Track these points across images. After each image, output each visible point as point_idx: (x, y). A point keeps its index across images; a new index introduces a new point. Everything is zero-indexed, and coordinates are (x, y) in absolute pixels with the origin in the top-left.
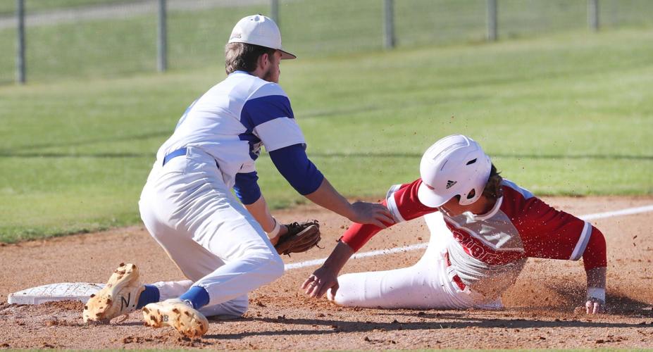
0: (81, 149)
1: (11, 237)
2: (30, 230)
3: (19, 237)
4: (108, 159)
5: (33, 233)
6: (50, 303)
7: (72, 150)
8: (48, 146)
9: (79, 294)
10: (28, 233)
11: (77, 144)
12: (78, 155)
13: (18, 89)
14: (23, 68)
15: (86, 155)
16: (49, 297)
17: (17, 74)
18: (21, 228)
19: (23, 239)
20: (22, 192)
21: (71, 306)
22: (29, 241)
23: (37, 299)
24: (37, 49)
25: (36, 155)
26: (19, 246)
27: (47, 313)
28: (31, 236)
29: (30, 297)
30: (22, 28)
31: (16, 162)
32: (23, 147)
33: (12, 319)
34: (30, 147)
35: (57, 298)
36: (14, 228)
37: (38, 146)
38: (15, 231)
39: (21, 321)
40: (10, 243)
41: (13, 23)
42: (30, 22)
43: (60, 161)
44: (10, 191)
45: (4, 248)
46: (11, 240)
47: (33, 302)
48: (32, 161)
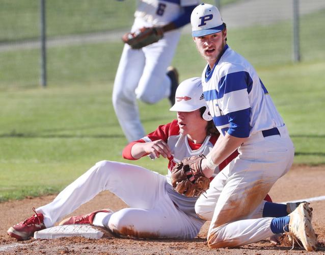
0: (85, 132)
1: (36, 193)
2: (49, 188)
3: (42, 192)
4: (103, 139)
5: (51, 190)
6: (63, 239)
7: (79, 133)
8: (62, 130)
9: (83, 232)
10: (48, 190)
11: (82, 129)
12: (82, 136)
13: (41, 91)
14: (45, 77)
15: (87, 136)
16: (62, 234)
17: (40, 80)
18: (43, 186)
19: (44, 194)
20: (43, 162)
21: (77, 240)
22: (48, 195)
23: (54, 235)
24: (54, 64)
25: (53, 136)
26: (42, 199)
27: (61, 245)
28: (50, 192)
29: (49, 234)
30: (44, 49)
31: (40, 141)
32: (45, 131)
33: (37, 249)
34: (50, 131)
35: (68, 235)
36: (38, 187)
37: (55, 130)
38: (39, 188)
39: (42, 250)
40: (35, 197)
41: (38, 45)
42: (50, 44)
43: (70, 140)
44: (36, 161)
45: (32, 200)
46: (36, 195)
47: (51, 237)
48: (51, 140)
